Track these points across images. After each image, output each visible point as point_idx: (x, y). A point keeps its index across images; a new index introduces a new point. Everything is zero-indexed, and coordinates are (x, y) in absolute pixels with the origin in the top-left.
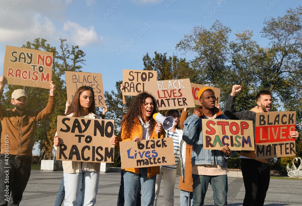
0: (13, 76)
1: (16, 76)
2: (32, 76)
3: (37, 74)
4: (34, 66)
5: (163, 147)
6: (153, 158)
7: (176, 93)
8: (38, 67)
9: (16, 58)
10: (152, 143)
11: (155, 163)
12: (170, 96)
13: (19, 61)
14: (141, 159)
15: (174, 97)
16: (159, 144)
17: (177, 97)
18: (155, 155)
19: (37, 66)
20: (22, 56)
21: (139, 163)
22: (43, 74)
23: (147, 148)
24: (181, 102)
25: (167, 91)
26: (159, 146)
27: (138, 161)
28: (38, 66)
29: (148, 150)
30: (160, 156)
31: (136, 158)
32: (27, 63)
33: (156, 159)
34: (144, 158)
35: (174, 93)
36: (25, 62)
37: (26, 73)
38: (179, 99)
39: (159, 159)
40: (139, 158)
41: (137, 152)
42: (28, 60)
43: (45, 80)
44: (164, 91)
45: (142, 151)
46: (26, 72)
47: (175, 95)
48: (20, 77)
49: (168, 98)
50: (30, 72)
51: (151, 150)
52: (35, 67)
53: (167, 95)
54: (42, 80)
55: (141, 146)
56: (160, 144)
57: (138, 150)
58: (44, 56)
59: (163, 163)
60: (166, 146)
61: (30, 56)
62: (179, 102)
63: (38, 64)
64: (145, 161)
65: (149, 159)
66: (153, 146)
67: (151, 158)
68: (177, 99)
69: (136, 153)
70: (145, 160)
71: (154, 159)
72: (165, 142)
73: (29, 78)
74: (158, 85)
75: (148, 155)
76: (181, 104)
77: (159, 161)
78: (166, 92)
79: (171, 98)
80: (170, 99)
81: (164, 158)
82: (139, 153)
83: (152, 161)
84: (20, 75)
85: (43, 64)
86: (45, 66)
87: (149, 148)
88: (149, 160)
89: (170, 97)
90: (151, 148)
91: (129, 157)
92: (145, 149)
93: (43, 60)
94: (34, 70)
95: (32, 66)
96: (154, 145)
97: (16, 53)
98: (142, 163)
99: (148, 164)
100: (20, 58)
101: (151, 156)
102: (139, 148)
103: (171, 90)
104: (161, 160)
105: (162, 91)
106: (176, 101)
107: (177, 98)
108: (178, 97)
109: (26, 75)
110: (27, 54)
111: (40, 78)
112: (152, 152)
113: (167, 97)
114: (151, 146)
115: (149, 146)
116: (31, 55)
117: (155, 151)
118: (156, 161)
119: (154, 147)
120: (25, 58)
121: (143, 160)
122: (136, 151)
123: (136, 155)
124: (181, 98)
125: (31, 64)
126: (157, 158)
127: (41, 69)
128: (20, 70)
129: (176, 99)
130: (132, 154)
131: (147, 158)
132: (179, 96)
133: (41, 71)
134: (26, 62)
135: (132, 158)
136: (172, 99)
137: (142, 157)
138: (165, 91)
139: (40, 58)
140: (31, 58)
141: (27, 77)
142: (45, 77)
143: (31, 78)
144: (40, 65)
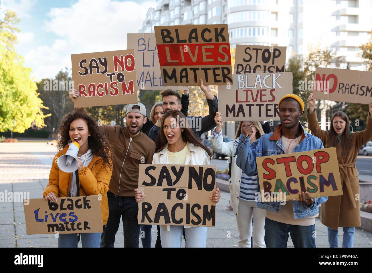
0: (86, 95)
1: (90, 95)
2: (110, 90)
3: (117, 85)
4: (111, 75)
5: (85, 208)
6: (70, 223)
7: (265, 95)
8: (116, 75)
9: (86, 69)
10: (70, 203)
11: (74, 229)
12: (255, 99)
13: (91, 73)
14: (53, 223)
15: (261, 101)
16: (79, 204)
17: (266, 101)
18: (73, 218)
19: (114, 74)
20: (94, 64)
21: (51, 229)
22: (124, 84)
23: (62, 209)
24: (270, 110)
25: (251, 91)
26: (79, 207)
27: (49, 226)
28: (116, 73)
29: (63, 211)
30: (81, 220)
31: (46, 221)
32: (101, 72)
33: (74, 224)
34: (58, 222)
35: (262, 95)
36: (98, 72)
37: (102, 87)
38: (268, 106)
39: (79, 224)
40: (50, 221)
41: (48, 213)
42: (102, 68)
43: (128, 93)
44: (247, 91)
45: (54, 213)
47: (264, 98)
48: (94, 94)
49: (252, 102)
50: (106, 84)
51: (68, 211)
52: (112, 76)
53: (250, 98)
54: (124, 93)
55: (53, 206)
56: (81, 204)
57: (50, 212)
58: (122, 57)
59: (85, 229)
60: (89, 207)
61: (104, 62)
62: (267, 110)
63: (116, 70)
64: (60, 226)
65: (64, 223)
66: (70, 207)
67: (69, 223)
68: (265, 105)
69: (46, 214)
70: (60, 224)
71: (73, 224)
72: (88, 202)
73: (107, 93)
74: (239, 81)
75: (63, 218)
76: (269, 113)
77: (80, 227)
78: (249, 93)
79: (255, 103)
80: (253, 105)
81: (86, 224)
82: (51, 214)
83: (69, 226)
84: (94, 92)
85: (123, 69)
86: (125, 72)
87: (65, 209)
88: (65, 225)
89: (254, 101)
90: (67, 209)
91: (37, 220)
92: (58, 211)
93: (121, 63)
94: (111, 81)
95: (108, 75)
96: (72, 205)
97: (85, 61)
98: (55, 228)
99: (63, 230)
100: (91, 67)
101: (68, 220)
102: (51, 208)
103: (258, 91)
104: (82, 226)
105: (244, 91)
106: (263, 108)
107: (265, 103)
108: (268, 103)
109: (102, 90)
110: (100, 59)
111: (120, 90)
112: (70, 214)
113: (249, 102)
114: (68, 206)
115: (65, 206)
116: (105, 59)
117: (73, 213)
118: (75, 227)
119: (72, 209)
120: (97, 67)
121: (56, 225)
122: (46, 212)
123: (46, 217)
124: (272, 105)
125: (107, 73)
126: (76, 223)
127: (121, 77)
128: (93, 85)
129: (263, 105)
130: (41, 216)
131: (63, 223)
132: (270, 101)
133: (121, 80)
134: (100, 72)
135: (42, 221)
136: (257, 105)
137: (54, 220)
138: (249, 90)
139: (117, 62)
140: (105, 64)
141: (103, 92)
142: (127, 88)
143: (109, 93)
144: (118, 72)
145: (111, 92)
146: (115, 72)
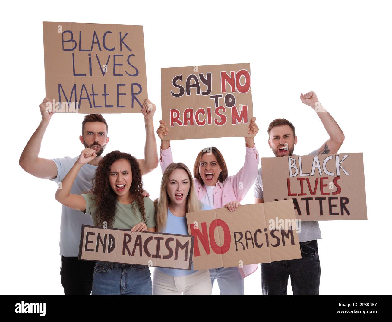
0: (181, 124)
1: (186, 123)
2: (214, 117)
3: (224, 110)
4: (216, 97)
8: (224, 97)
9: (182, 88)
13: (188, 93)
19: (221, 96)
20: (193, 82)
22: (234, 109)
28: (224, 95)
32: (203, 93)
36: (198, 93)
37: (203, 113)
42: (204, 87)
43: (239, 121)
46: (202, 111)
48: (192, 123)
50: (209, 109)
52: (218, 98)
54: (234, 122)
58: (233, 74)
61: (206, 79)
63: (224, 91)
73: (210, 122)
84: (191, 119)
85: (234, 90)
86: (236, 94)
93: (231, 82)
94: (217, 106)
95: (212, 97)
97: (180, 78)
100: (188, 86)
105: (298, 179)
109: (203, 117)
110: (201, 76)
111: (229, 117)
116: (209, 76)
120: (197, 85)
125: (210, 95)
127: (230, 100)
128: (191, 111)
133: (230, 104)
134: (201, 93)
139: (225, 80)
140: (208, 82)
141: (205, 120)
142: (239, 116)
143: (213, 121)
144: (226, 93)
145: (216, 120)
146: (222, 94)
